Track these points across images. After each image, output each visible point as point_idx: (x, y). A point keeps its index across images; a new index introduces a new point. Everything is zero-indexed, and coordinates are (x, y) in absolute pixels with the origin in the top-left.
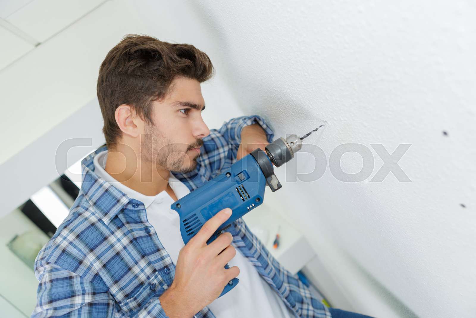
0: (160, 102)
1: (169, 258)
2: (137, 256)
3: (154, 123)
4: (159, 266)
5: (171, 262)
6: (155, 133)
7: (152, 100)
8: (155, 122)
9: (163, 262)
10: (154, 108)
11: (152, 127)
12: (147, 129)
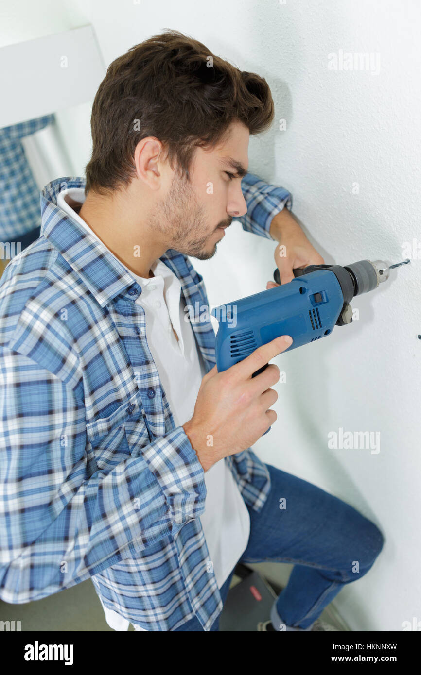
0: (205, 152)
1: (157, 378)
2: (122, 364)
3: (191, 178)
4: (143, 384)
5: (159, 384)
6: (186, 194)
7: (197, 145)
8: (193, 177)
9: (149, 381)
10: (195, 158)
11: (186, 183)
12: (176, 183)
